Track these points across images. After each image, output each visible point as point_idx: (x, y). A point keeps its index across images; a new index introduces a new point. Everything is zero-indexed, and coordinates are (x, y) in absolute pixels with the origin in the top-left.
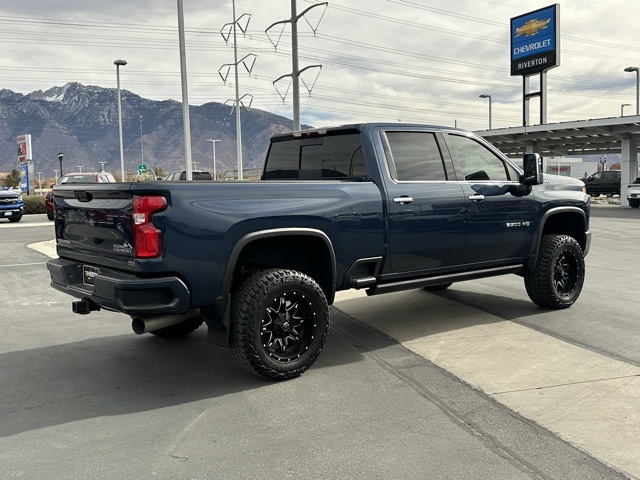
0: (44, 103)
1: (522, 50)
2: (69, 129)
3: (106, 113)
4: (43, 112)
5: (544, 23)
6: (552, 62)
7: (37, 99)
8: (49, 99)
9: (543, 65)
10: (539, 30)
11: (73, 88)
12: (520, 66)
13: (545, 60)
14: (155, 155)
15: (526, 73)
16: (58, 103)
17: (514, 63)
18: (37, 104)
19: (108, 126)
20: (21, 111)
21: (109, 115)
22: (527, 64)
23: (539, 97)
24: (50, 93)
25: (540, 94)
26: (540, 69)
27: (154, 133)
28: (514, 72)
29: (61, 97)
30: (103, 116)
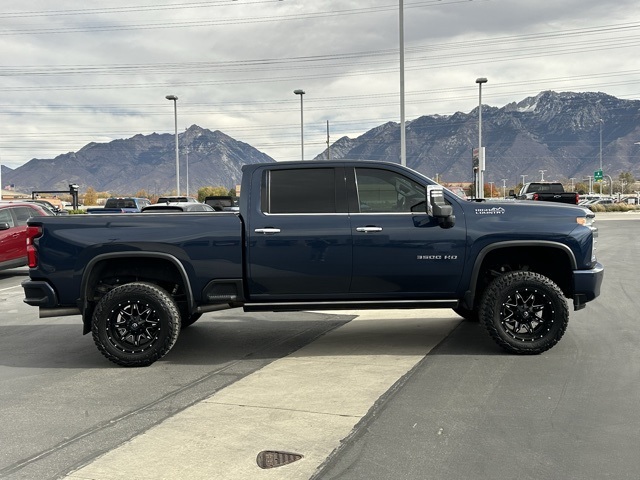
0: (517, 114)
2: (540, 137)
3: (578, 119)
4: (516, 123)
7: (511, 111)
8: (521, 110)
11: (547, 96)
14: (630, 160)
16: (531, 113)
18: (511, 115)
19: (580, 132)
20: (496, 124)
21: (581, 120)
24: (523, 104)
27: (630, 135)
29: (534, 106)
30: (575, 121)
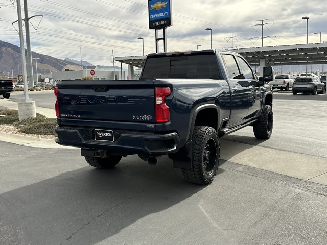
1: (154, 16)
5: (165, 4)
6: (169, 24)
9: (164, 24)
10: (162, 7)
12: (153, 24)
13: (165, 22)
15: (157, 28)
17: (151, 22)
22: (157, 24)
23: (163, 41)
25: (164, 39)
26: (163, 27)
28: (151, 27)
